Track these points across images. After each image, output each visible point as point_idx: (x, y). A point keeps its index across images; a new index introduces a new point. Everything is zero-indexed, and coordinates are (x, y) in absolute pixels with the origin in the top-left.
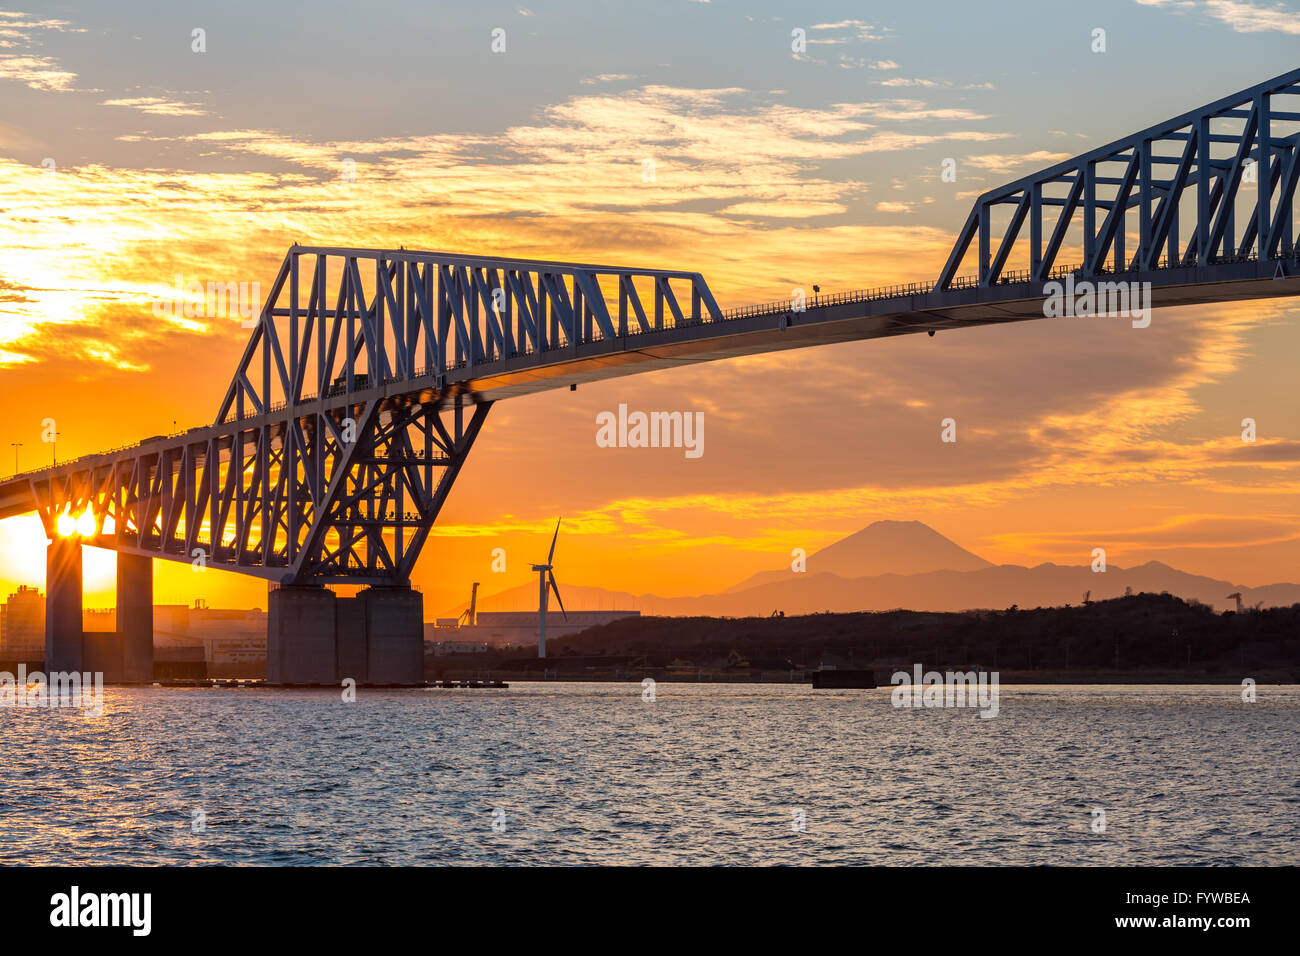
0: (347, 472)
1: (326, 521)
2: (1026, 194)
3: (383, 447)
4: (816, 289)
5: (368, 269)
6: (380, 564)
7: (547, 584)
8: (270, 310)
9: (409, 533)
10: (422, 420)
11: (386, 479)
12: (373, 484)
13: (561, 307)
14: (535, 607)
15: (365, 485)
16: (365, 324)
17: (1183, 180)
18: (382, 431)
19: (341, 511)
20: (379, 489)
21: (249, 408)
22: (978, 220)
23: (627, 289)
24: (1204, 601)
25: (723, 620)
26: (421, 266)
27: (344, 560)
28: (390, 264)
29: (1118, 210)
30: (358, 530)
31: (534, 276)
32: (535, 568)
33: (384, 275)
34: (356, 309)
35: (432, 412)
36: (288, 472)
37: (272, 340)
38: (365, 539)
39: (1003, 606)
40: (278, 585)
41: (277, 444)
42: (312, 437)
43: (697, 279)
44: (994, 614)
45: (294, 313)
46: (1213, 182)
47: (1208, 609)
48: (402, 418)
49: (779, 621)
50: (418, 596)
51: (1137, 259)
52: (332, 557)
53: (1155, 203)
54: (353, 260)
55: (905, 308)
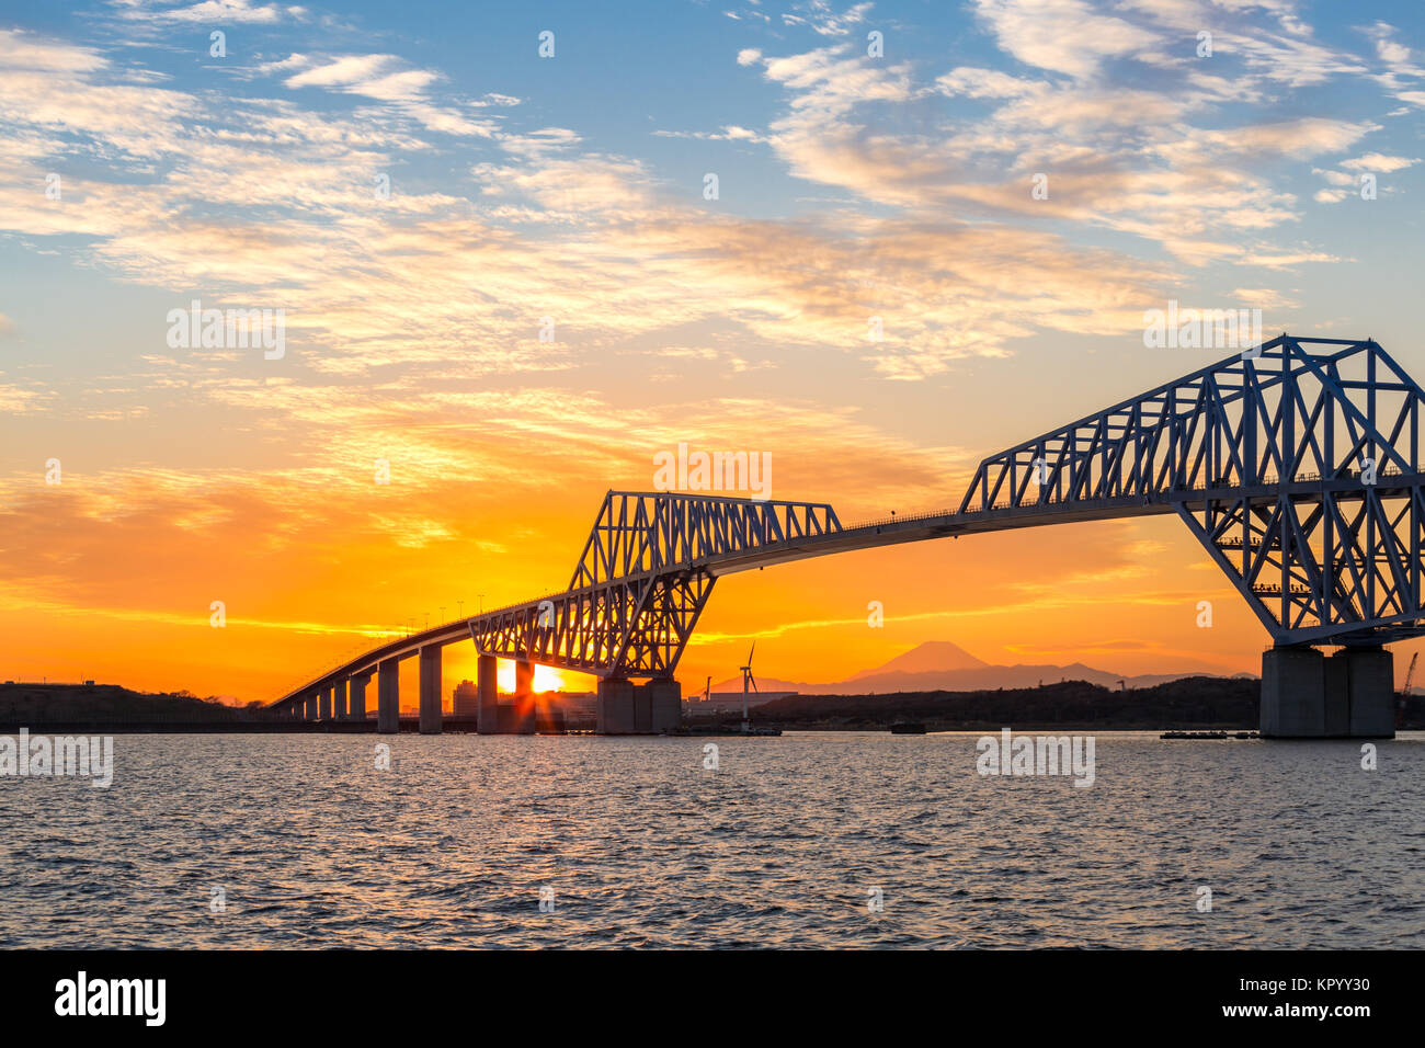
0: (639, 617)
1: (628, 643)
2: (1008, 460)
3: (659, 602)
4: (893, 513)
5: (650, 504)
6: (658, 667)
7: (748, 679)
8: (597, 527)
9: (673, 650)
10: (679, 587)
11: (660, 620)
12: (653, 622)
13: (755, 524)
14: (742, 690)
15: (649, 624)
16: (649, 534)
17: (1094, 450)
18: (658, 594)
19: (636, 638)
20: (657, 625)
21: (587, 582)
22: (982, 473)
23: (790, 514)
24: (1104, 685)
25: (843, 697)
26: (678, 502)
27: (638, 665)
28: (663, 500)
29: (1057, 468)
30: (646, 648)
31: (740, 507)
32: (742, 669)
33: (659, 507)
34: (644, 525)
35: (685, 583)
36: (607, 616)
37: (598, 543)
38: (649, 653)
39: (995, 688)
40: (602, 678)
41: (601, 600)
42: (621, 597)
43: (828, 508)
44: (990, 692)
45: (610, 528)
46: (1110, 451)
47: (1106, 690)
48: (669, 586)
49: (871, 697)
50: (678, 685)
51: (1068, 495)
52: (631, 663)
53: (1078, 464)
54: (642, 499)
55: (941, 523)
